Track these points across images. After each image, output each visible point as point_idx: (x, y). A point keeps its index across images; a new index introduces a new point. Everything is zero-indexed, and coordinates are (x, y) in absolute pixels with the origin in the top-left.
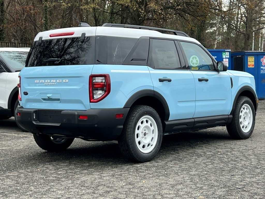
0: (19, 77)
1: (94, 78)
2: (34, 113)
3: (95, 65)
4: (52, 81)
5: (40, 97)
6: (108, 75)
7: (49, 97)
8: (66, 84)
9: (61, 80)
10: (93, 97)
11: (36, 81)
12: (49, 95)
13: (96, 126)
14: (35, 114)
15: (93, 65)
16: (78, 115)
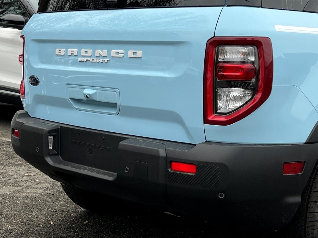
0: (22, 36)
1: (220, 48)
2: (50, 136)
3: (225, 8)
4: (98, 52)
5: (67, 94)
6: (267, 40)
7: (87, 97)
8: (135, 62)
9: (122, 51)
10: (216, 107)
11: (57, 50)
12: (88, 91)
13: (221, 196)
14: (52, 137)
15: (221, 8)
16: (166, 158)
